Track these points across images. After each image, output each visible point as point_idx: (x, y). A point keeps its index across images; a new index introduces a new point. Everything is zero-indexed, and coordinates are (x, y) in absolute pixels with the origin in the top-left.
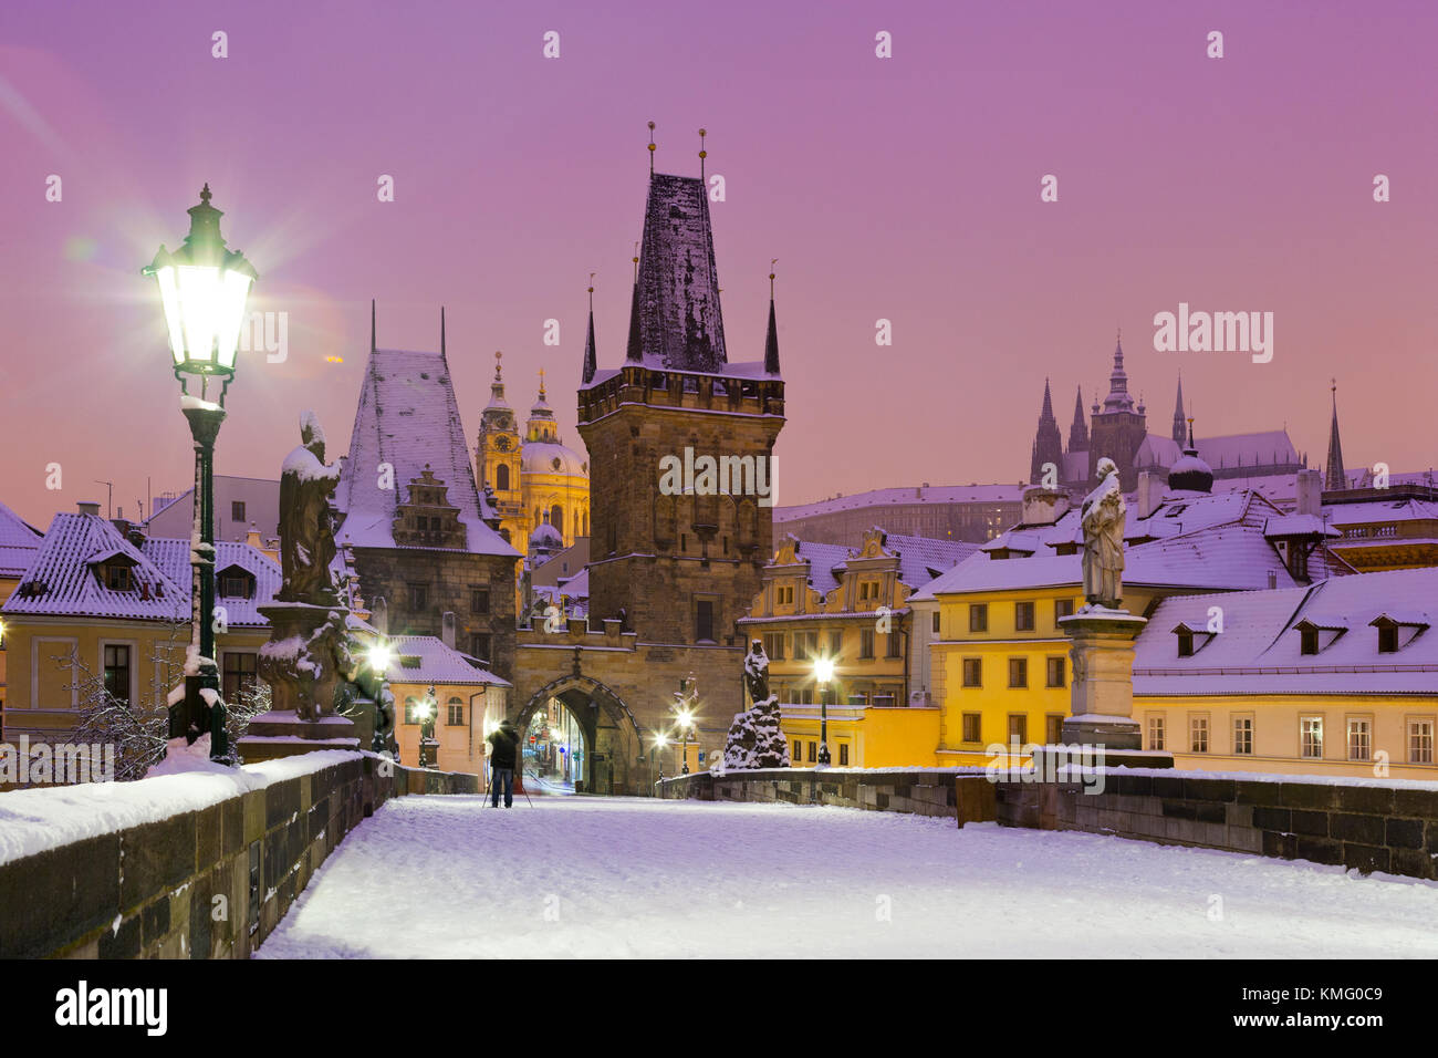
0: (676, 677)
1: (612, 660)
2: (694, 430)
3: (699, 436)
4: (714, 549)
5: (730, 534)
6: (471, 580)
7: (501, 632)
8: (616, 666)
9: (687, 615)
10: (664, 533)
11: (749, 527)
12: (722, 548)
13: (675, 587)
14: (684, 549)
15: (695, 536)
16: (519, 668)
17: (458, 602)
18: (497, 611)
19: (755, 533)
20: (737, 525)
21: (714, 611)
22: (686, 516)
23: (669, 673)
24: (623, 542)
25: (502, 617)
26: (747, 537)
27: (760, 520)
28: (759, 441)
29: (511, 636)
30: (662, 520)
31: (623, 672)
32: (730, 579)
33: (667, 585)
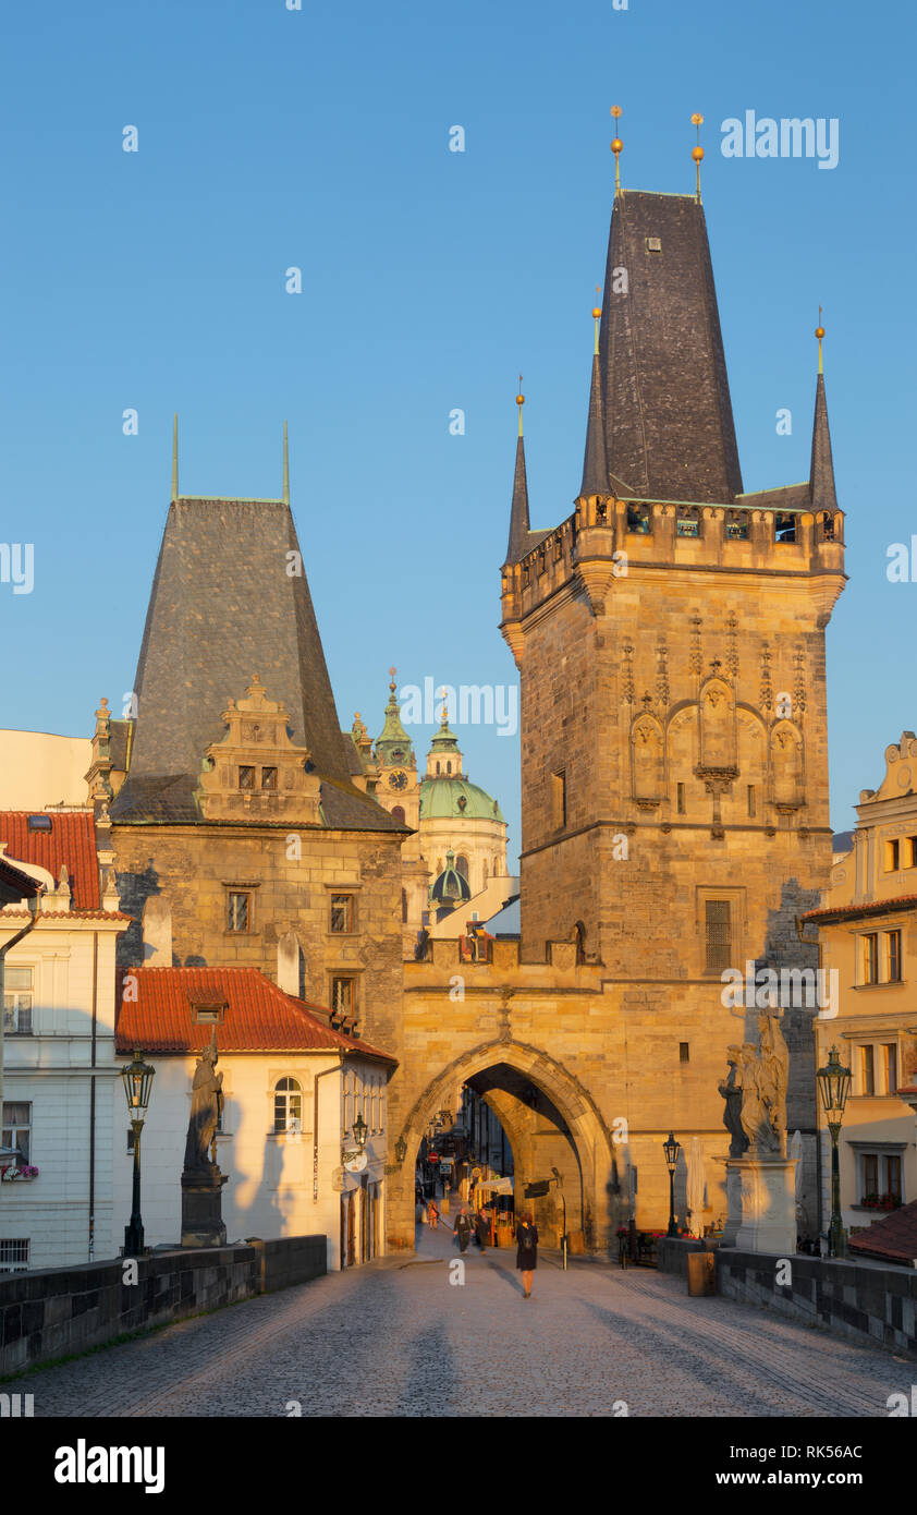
0: (672, 1037)
1: (562, 1011)
2: (694, 602)
3: (703, 614)
4: (732, 808)
5: (758, 781)
6: (328, 878)
7: (378, 965)
8: (567, 1021)
9: (688, 926)
10: (647, 788)
11: (789, 769)
12: (746, 808)
13: (668, 877)
14: (681, 810)
15: (700, 786)
16: (407, 1030)
17: (306, 915)
18: (372, 931)
19: (799, 778)
20: (769, 765)
21: (734, 918)
22: (683, 753)
23: (659, 1030)
24: (578, 805)
25: (380, 939)
26: (785, 790)
27: (808, 754)
28: (804, 617)
29: (395, 972)
30: (645, 761)
31: (583, 1030)
32: (760, 859)
33: (654, 875)
